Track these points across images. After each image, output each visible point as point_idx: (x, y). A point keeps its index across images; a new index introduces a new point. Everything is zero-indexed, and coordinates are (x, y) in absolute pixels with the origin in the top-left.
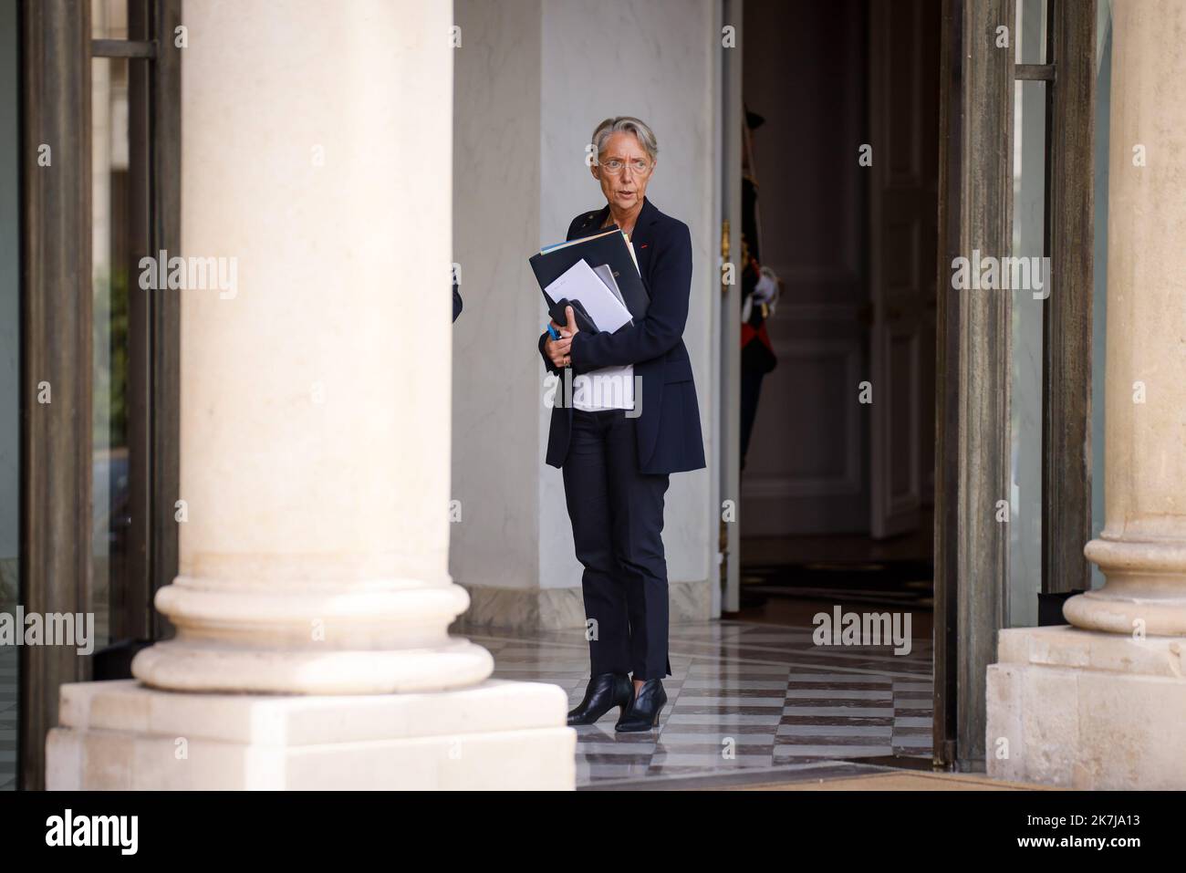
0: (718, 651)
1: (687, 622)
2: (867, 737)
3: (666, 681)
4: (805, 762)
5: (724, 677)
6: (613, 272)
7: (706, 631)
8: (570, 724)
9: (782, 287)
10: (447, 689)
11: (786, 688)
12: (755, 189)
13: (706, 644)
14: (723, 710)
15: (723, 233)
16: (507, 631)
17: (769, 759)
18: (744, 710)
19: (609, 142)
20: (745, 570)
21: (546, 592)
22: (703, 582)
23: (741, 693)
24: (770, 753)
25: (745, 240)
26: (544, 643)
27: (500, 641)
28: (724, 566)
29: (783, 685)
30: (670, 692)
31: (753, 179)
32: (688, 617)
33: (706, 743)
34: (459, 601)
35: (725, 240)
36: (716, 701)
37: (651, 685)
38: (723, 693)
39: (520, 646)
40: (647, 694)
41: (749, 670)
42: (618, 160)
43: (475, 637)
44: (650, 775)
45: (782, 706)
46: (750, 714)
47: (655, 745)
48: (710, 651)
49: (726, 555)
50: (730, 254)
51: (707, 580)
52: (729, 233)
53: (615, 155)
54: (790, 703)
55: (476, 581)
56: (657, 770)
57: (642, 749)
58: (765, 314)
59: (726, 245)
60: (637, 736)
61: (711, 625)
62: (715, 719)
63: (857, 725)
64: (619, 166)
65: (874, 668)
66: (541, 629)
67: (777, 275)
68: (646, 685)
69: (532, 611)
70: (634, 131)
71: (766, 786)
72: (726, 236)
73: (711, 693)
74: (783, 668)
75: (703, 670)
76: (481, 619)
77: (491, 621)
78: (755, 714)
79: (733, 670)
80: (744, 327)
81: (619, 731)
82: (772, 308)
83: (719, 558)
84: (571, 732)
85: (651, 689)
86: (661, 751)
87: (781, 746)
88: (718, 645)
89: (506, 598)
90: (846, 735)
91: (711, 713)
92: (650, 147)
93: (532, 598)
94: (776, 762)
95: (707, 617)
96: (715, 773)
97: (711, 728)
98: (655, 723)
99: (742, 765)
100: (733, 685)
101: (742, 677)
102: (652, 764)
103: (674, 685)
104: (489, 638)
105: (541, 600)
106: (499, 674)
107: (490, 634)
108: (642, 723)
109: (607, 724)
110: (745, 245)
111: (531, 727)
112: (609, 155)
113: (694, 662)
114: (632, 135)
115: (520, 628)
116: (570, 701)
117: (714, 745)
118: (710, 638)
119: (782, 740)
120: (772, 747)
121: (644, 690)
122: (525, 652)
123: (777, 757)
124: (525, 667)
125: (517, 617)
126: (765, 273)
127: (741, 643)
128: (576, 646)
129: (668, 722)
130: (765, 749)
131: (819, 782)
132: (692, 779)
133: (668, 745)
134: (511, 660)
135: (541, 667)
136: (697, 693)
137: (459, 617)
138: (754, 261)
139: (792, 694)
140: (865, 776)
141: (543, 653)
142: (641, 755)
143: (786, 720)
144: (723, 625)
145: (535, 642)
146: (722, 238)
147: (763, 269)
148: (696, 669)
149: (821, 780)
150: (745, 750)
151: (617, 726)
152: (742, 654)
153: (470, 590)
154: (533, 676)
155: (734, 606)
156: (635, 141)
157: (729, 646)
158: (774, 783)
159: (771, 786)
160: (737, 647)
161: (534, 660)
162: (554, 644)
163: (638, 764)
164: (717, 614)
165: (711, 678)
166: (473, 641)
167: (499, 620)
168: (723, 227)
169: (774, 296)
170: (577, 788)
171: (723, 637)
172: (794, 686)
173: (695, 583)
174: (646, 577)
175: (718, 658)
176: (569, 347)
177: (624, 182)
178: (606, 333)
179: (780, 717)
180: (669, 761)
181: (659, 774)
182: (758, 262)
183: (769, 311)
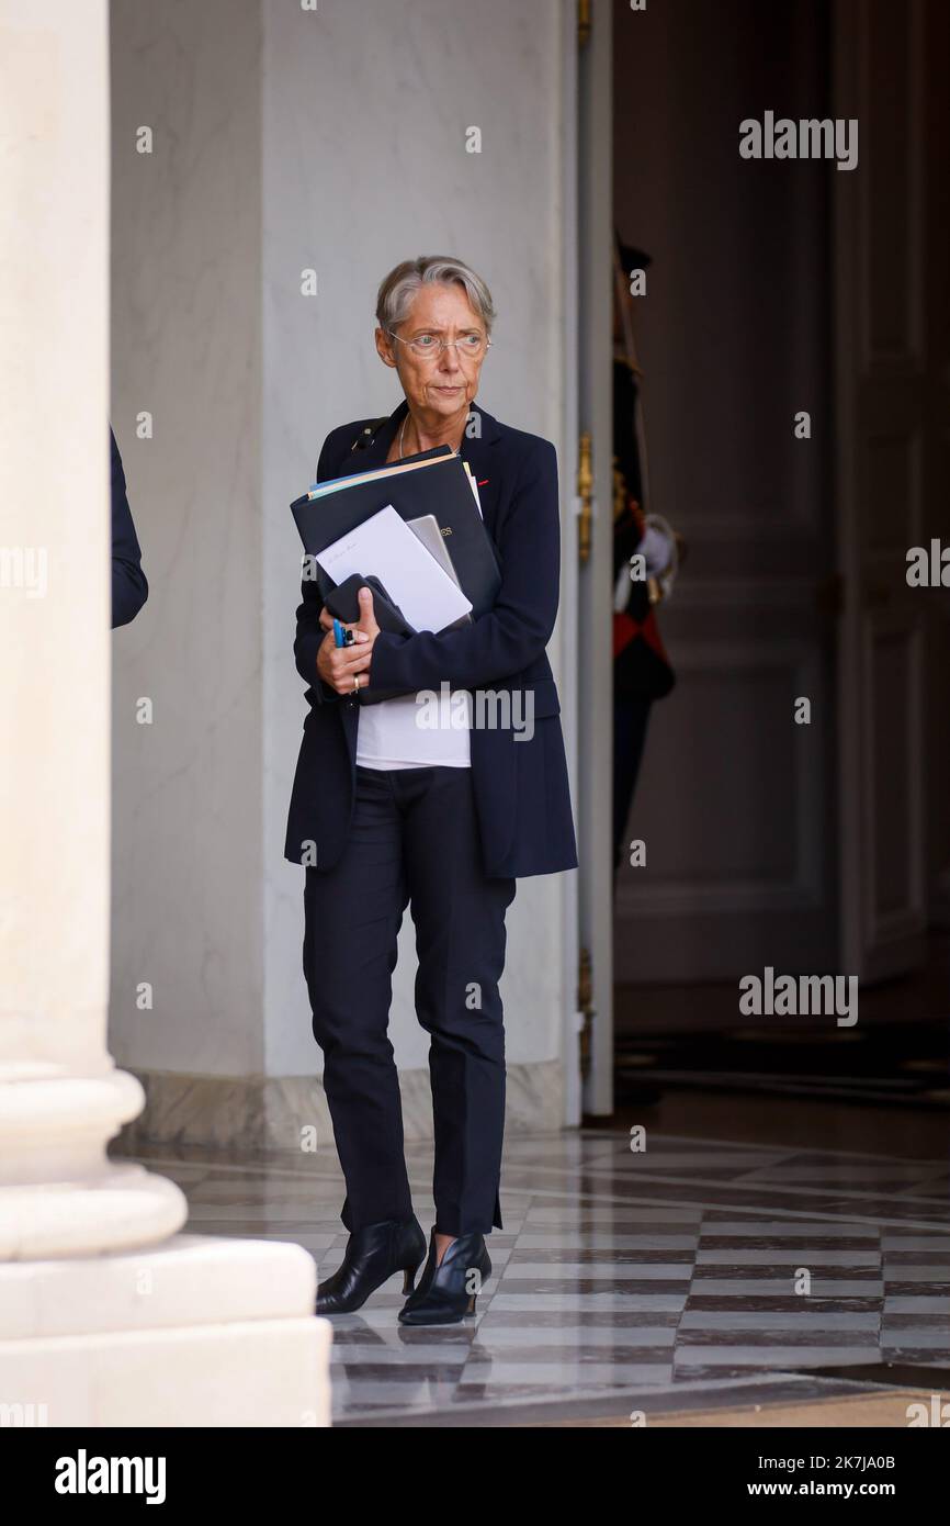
0: (577, 1184)
1: (527, 1133)
2: (836, 1332)
3: (492, 1239)
4: (729, 1376)
5: (587, 1228)
6: (441, 527)
7: (553, 1149)
8: (320, 1311)
9: (683, 549)
10: (105, 1253)
11: (695, 1247)
12: (636, 379)
13: (557, 1172)
14: (586, 1287)
15: (580, 456)
16: (209, 1150)
17: (665, 1371)
18: (622, 1286)
19: (415, 302)
20: (623, 1042)
21: (276, 1082)
22: (549, 1063)
23: (618, 1256)
24: (669, 1360)
25: (617, 467)
26: (274, 1171)
27: (197, 1168)
28: (586, 1035)
29: (689, 1242)
30: (496, 1255)
31: (632, 361)
32: (523, 1124)
33: (557, 1344)
34: (123, 1100)
35: (585, 468)
36: (574, 1271)
37: (464, 1246)
38: (587, 1257)
39: (233, 1177)
40: (459, 1260)
41: (631, 1216)
42: (435, 334)
43: (154, 1162)
44: (462, 1400)
45: (689, 1278)
46: (632, 1293)
47: (467, 1347)
48: (564, 1183)
49: (589, 1016)
50: (594, 492)
51: (556, 1061)
52: (590, 456)
53: (428, 325)
54: (703, 1272)
55: (156, 1064)
56: (476, 1390)
57: (447, 1354)
58: (654, 596)
59: (586, 478)
60: (438, 1332)
61: (564, 1138)
62: (573, 1303)
63: (821, 1311)
64: (435, 345)
65: (847, 1211)
66: (269, 1147)
67: (675, 529)
68: (456, 1244)
69: (252, 1117)
70: (461, 283)
71: (662, 1418)
72: (585, 461)
73: (566, 1257)
74: (692, 1211)
75: (553, 1216)
76: (164, 1129)
77: (181, 1134)
78: (640, 1293)
79: (603, 1216)
80: (617, 618)
81: (406, 1323)
82: (667, 585)
83: (577, 1021)
84: (323, 1327)
85: (465, 1251)
86: (479, 1358)
87: (686, 1347)
88: (575, 1172)
89: (207, 1093)
90: (800, 1328)
91: (566, 1291)
92: (484, 310)
93: (253, 1093)
94: (679, 1376)
95: (557, 1125)
96: (574, 1395)
97: (565, 1318)
98: (470, 1309)
99: (622, 1382)
100: (604, 1242)
101: (619, 1228)
102: (466, 1380)
103: (501, 1244)
104: (177, 1163)
105: (269, 1096)
106: (198, 1225)
107: (181, 1156)
108: (448, 1310)
109: (383, 1310)
110: (619, 477)
111: (254, 1319)
112: (418, 326)
113: (536, 1203)
114: (456, 288)
115: (232, 1143)
116: (320, 1269)
117: (568, 1347)
118: (564, 1161)
119: (689, 1338)
120: (672, 1349)
121: (453, 1253)
122: (240, 1188)
123: (683, 1368)
124: (239, 1214)
125: (226, 1127)
126: (654, 525)
127: (617, 1170)
128: (329, 1176)
129: (491, 1308)
130: (661, 1353)
131: (753, 1410)
132: (533, 1407)
133: (492, 1347)
134: (218, 1201)
135: (270, 1213)
136: (541, 1257)
137: (126, 1128)
138: (634, 504)
139: (706, 1258)
140: (833, 1399)
141: (272, 1189)
142: (443, 1365)
143: (696, 1303)
144: (585, 1138)
145: (258, 1171)
146: (580, 465)
147: (650, 518)
148: (537, 1215)
149: (758, 1408)
150: (624, 1354)
151: (402, 1314)
152: (619, 1187)
153: (145, 1080)
154: (257, 1229)
155: (603, 1104)
156: (462, 298)
157: (594, 1175)
158: (675, 1413)
159: (671, 1417)
160: (610, 1176)
161: (257, 1201)
162: (288, 1173)
163: (442, 1381)
164: (574, 1118)
165: (565, 1230)
166: (150, 1169)
167: (195, 1132)
168: (581, 446)
169: (669, 567)
170: (334, 1423)
171: (586, 1158)
172: (709, 1243)
173: (536, 1066)
174: (469, 1057)
175: (577, 1196)
176: (367, 660)
177: (447, 371)
178: (427, 634)
179: (684, 1299)
180: (498, 1374)
181: (481, 1398)
182: (641, 507)
183: (661, 591)
